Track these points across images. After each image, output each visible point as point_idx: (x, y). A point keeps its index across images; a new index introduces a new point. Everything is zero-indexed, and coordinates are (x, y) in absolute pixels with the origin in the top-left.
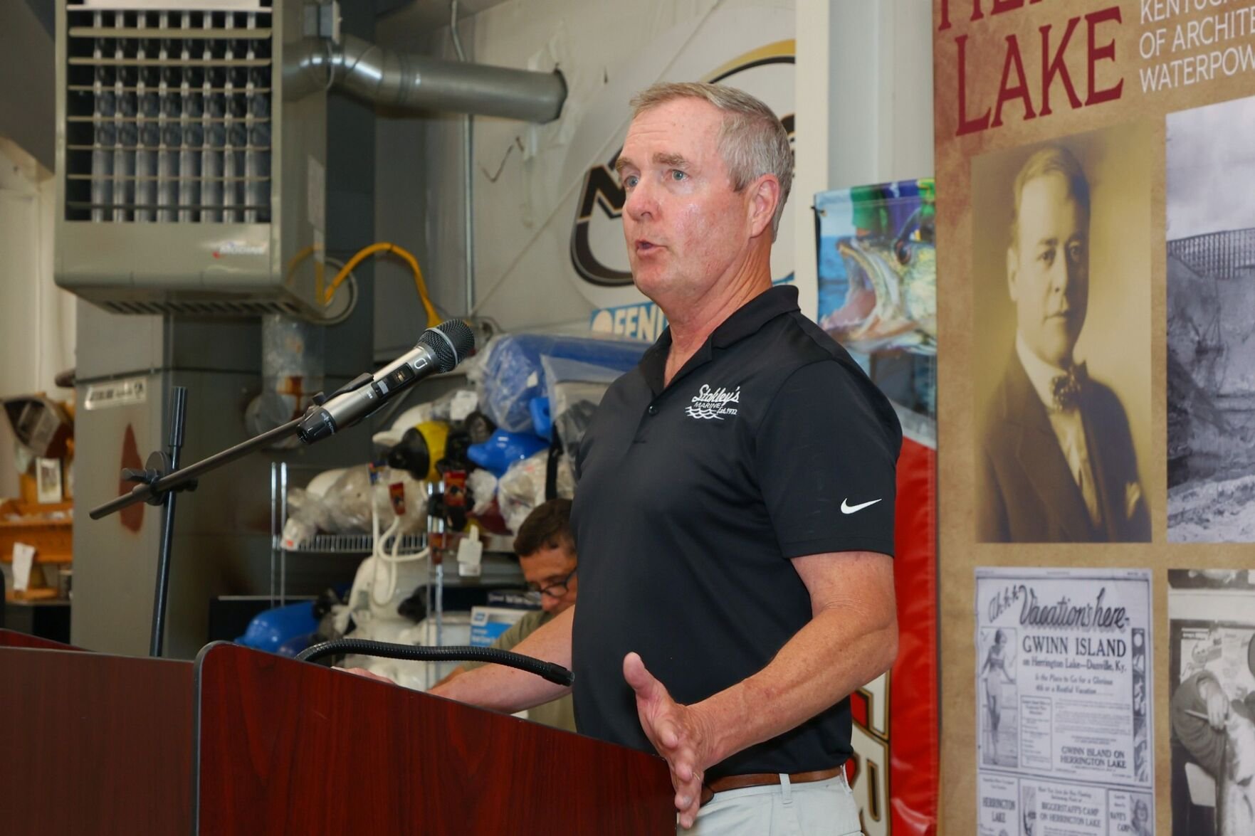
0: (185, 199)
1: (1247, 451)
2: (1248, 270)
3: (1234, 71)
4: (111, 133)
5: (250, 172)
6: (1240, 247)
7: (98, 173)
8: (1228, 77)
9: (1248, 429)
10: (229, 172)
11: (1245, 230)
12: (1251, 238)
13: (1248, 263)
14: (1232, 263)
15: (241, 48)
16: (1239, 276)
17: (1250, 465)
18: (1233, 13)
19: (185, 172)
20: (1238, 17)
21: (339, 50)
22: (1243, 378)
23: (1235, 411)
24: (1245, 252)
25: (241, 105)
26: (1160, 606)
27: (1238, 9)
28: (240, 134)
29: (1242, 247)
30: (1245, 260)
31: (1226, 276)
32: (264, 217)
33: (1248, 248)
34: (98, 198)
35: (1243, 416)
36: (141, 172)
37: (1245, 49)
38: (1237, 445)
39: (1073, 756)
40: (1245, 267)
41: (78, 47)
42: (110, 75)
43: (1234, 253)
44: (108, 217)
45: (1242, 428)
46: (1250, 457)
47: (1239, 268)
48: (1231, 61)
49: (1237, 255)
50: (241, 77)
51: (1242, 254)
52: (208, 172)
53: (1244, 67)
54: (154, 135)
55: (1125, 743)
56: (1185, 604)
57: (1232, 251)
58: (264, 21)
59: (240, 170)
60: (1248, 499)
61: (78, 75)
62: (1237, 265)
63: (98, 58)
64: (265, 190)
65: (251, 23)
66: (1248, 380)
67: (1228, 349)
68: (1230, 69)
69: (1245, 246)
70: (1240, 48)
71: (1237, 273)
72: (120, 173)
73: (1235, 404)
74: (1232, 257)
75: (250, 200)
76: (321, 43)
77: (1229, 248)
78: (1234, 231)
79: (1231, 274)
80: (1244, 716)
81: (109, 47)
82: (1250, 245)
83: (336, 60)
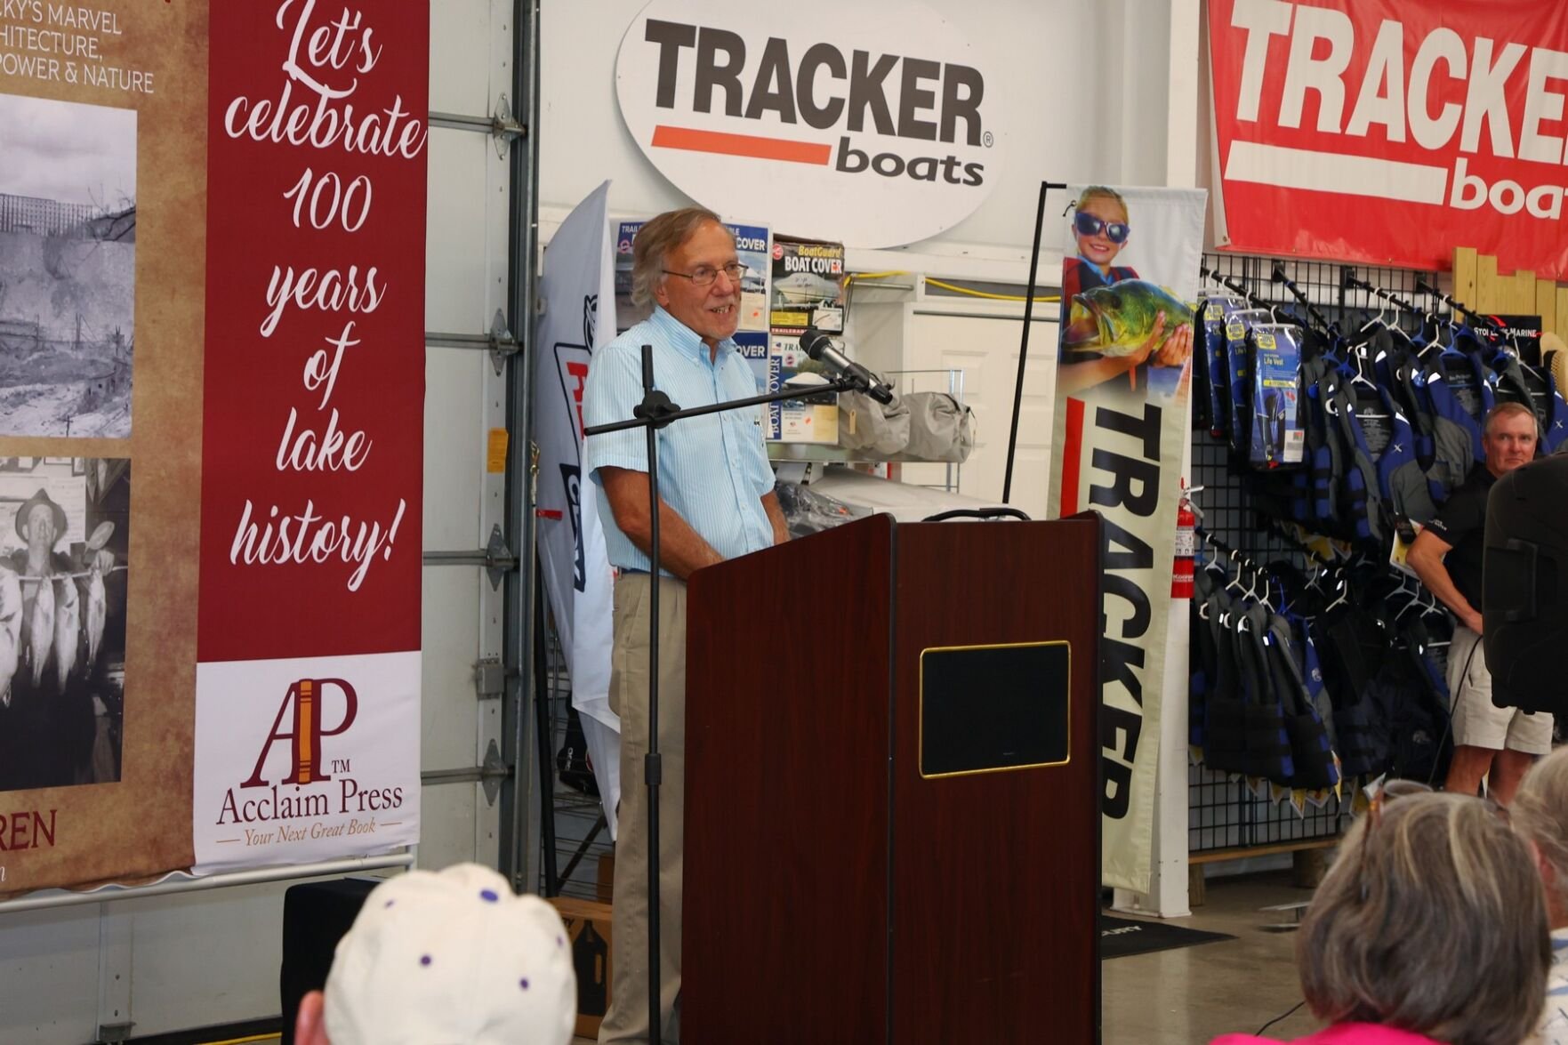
1: (21, 366)
2: (25, 229)
3: (13, 72)
6: (17, 209)
8: (8, 75)
9: (22, 350)
11: (23, 197)
12: (28, 205)
13: (24, 223)
14: (10, 220)
16: (17, 232)
17: (23, 377)
18: (12, 28)
20: (17, 32)
22: (19, 310)
23: (10, 335)
24: (22, 215)
27: (17, 25)
29: (20, 210)
30: (22, 220)
31: (5, 229)
33: (25, 212)
35: (18, 340)
37: (23, 60)
38: (12, 362)
40: (22, 226)
43: (13, 213)
45: (17, 349)
46: (23, 371)
47: (17, 225)
48: (10, 63)
49: (15, 215)
51: (20, 216)
53: (22, 72)
57: (10, 211)
60: (21, 403)
62: (15, 223)
66: (23, 313)
67: (6, 286)
68: (11, 70)
69: (22, 210)
70: (19, 56)
71: (14, 229)
73: (12, 330)
74: (10, 215)
77: (8, 208)
78: (13, 197)
79: (10, 229)
80: (10, 569)
82: (27, 210)
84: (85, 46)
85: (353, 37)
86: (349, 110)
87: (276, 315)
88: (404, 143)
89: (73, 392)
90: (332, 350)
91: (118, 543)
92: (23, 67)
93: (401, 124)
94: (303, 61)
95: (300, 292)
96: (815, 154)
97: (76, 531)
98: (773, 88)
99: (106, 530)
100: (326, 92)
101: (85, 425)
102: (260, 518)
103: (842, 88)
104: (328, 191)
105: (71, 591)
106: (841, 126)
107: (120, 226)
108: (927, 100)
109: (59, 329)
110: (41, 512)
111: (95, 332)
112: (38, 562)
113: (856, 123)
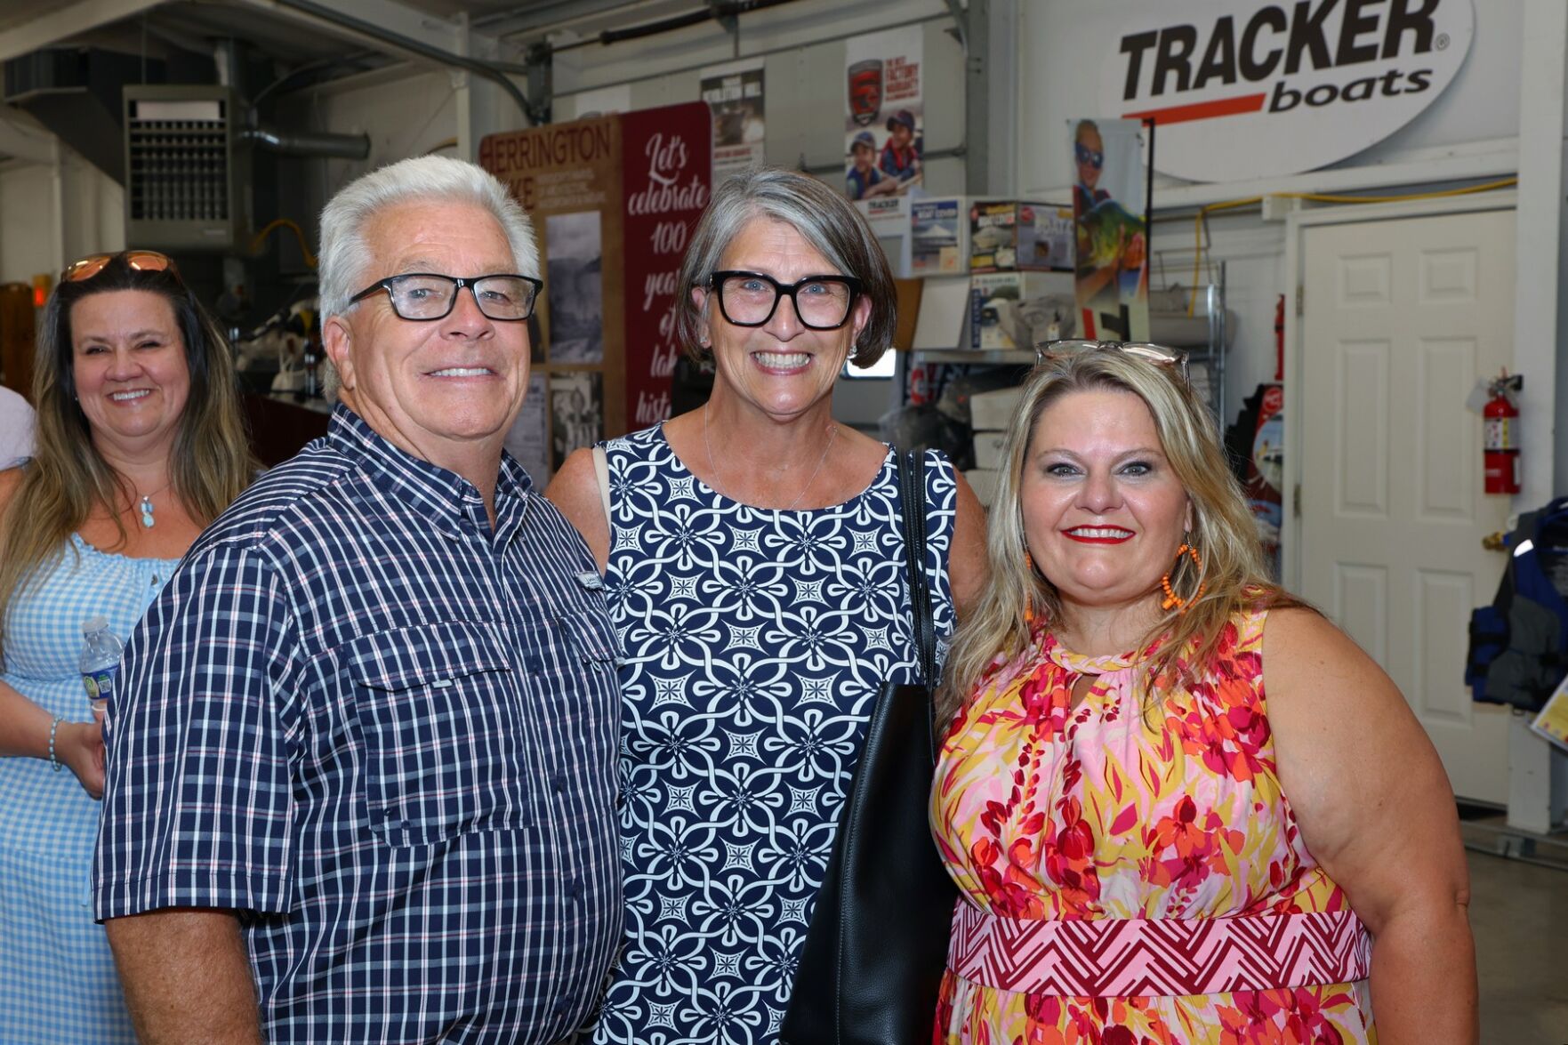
0: (187, 208)
4: (151, 178)
5: (217, 196)
7: (146, 197)
10: (207, 196)
15: (211, 138)
19: (187, 196)
21: (258, 129)
25: (212, 164)
26: (548, 385)
28: (212, 178)
32: (224, 216)
34: (146, 208)
35: (567, 321)
36: (166, 196)
39: (527, 439)
41: (135, 138)
42: (150, 151)
44: (151, 216)
45: (567, 325)
48: (563, 201)
50: (211, 151)
52: (197, 196)
54: (171, 178)
55: (539, 433)
56: (556, 384)
58: (221, 125)
59: (212, 194)
61: (135, 151)
63: (144, 143)
64: (224, 204)
65: (216, 126)
66: (568, 310)
67: (564, 299)
70: (564, 198)
72: (156, 197)
73: (566, 317)
75: (217, 208)
76: (249, 128)
81: (149, 138)
83: (256, 134)
84: (583, 186)
85: (677, 150)
86: (675, 189)
87: (649, 300)
88: (699, 199)
89: (584, 343)
90: (670, 314)
91: (600, 411)
92: (566, 202)
93: (697, 189)
94: (657, 170)
95: (658, 285)
96: (1252, 104)
97: (588, 407)
98: (1218, 58)
99: (596, 404)
100: (666, 182)
101: (589, 356)
102: (647, 400)
103: (1282, 41)
104: (668, 232)
105: (587, 432)
106: (1278, 74)
107: (595, 266)
108: (1371, 24)
109: (580, 316)
110: (577, 397)
111: (590, 316)
112: (577, 419)
113: (1292, 67)
